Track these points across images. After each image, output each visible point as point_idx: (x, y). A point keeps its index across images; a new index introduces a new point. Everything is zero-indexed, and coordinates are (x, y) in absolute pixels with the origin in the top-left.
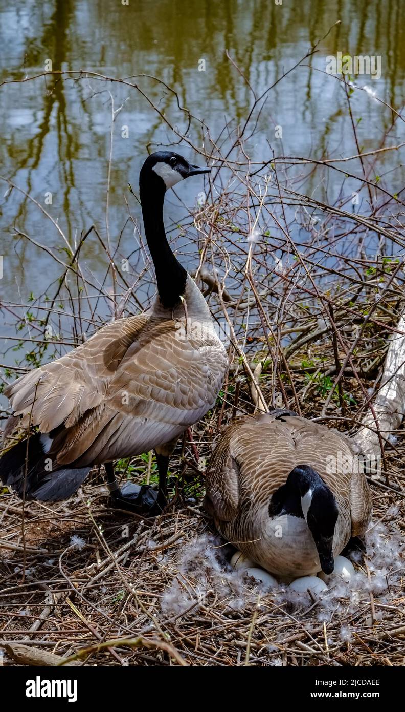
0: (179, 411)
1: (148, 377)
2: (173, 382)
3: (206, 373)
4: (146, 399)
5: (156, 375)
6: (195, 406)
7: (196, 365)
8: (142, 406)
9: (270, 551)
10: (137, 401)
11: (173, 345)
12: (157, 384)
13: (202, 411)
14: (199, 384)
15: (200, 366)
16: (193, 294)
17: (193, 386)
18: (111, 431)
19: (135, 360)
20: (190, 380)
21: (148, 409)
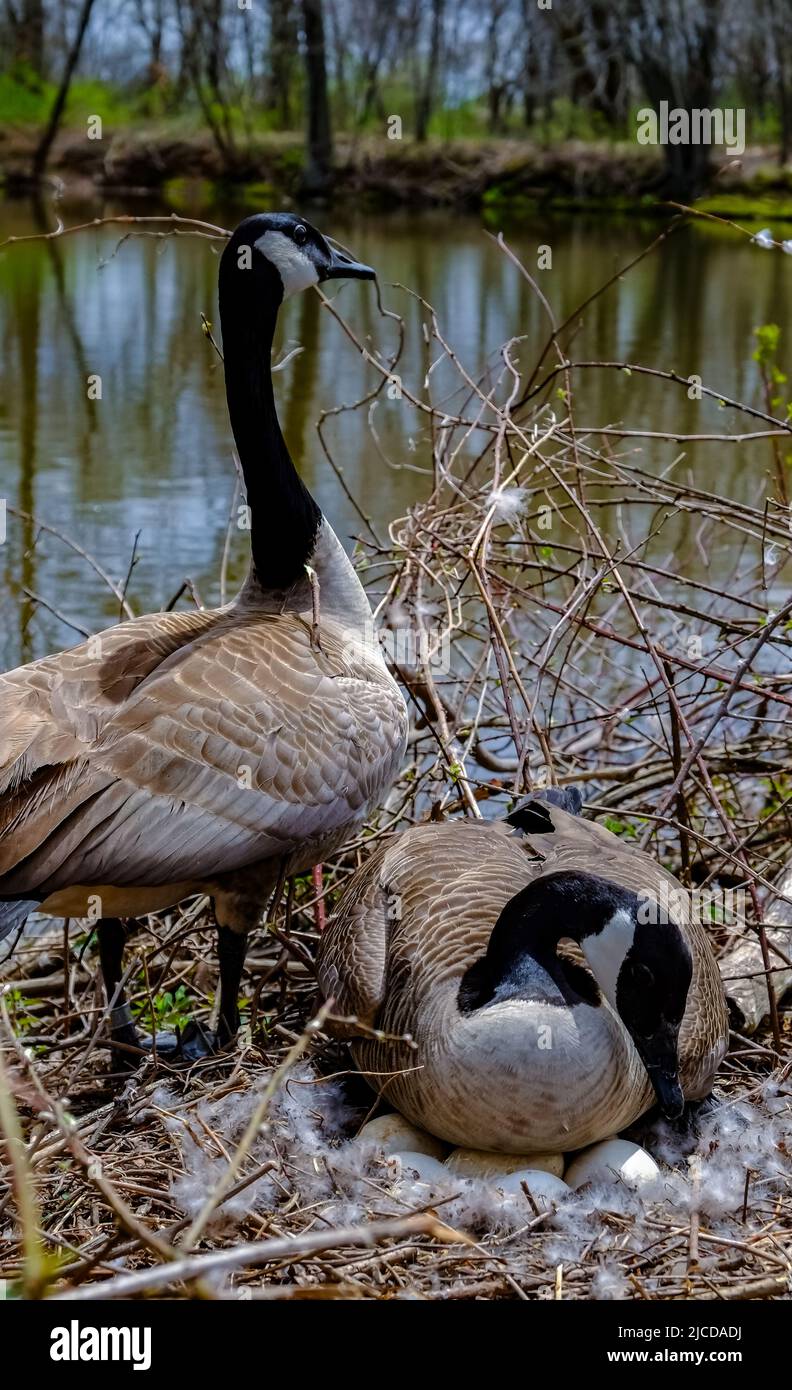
0: (268, 800)
1: (200, 711)
2: (261, 732)
3: (346, 727)
4: (188, 758)
5: (221, 710)
6: (309, 796)
7: (322, 705)
8: (177, 772)
9: (455, 1081)
10: (166, 761)
11: (273, 655)
12: (221, 729)
13: (325, 815)
14: (326, 750)
15: (334, 710)
16: (331, 563)
17: (309, 750)
18: (93, 817)
19: (176, 675)
20: (304, 736)
21: (192, 781)
